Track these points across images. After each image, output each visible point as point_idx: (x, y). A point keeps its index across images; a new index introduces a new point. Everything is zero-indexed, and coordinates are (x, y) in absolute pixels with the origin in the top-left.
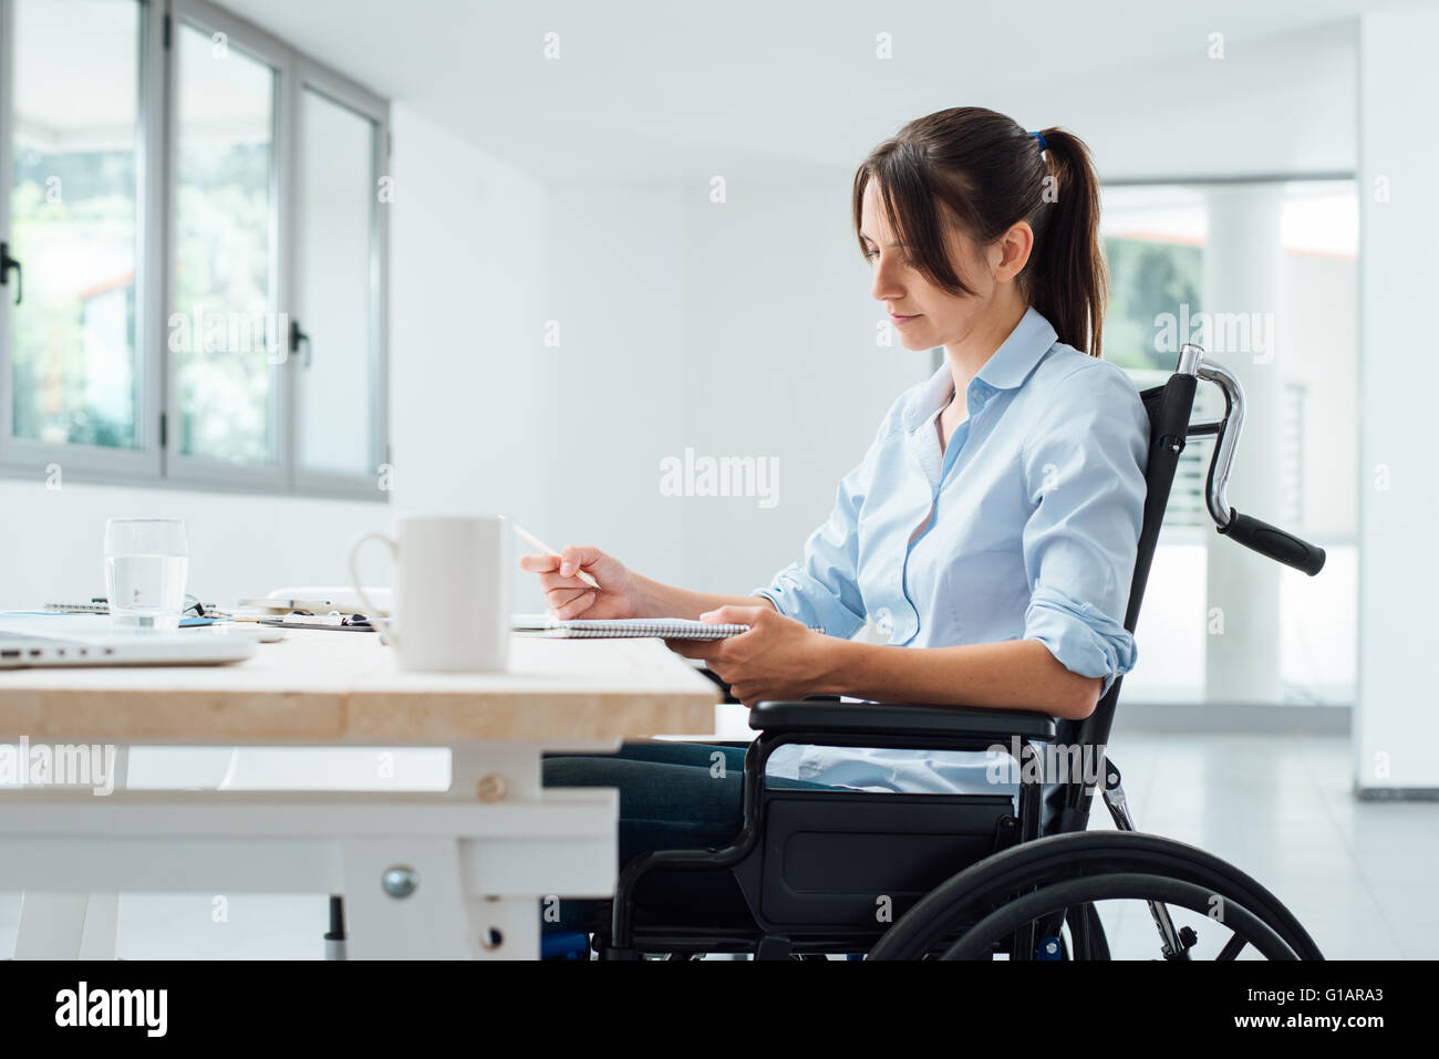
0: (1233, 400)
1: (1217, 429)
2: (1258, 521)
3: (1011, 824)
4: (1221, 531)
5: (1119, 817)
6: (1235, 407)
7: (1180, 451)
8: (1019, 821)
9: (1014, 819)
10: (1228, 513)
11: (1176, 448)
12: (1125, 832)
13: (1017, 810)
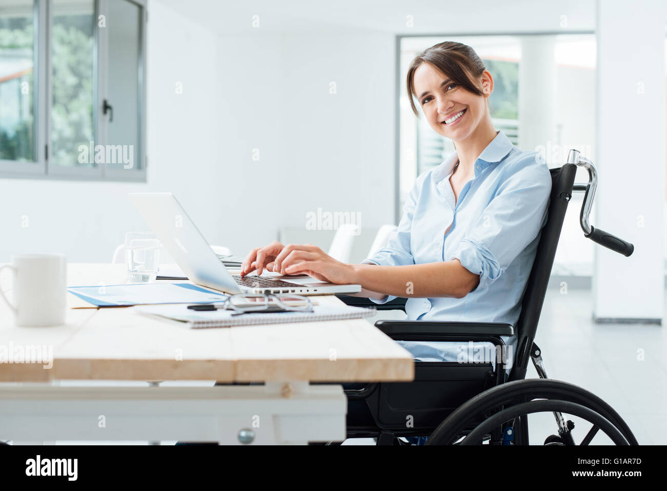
0: (593, 176)
1: (586, 189)
2: (604, 232)
3: (492, 375)
4: (587, 236)
5: (540, 371)
6: (593, 179)
7: (569, 200)
8: (495, 374)
9: (493, 373)
10: (590, 228)
11: (568, 198)
12: (544, 379)
13: (494, 368)
